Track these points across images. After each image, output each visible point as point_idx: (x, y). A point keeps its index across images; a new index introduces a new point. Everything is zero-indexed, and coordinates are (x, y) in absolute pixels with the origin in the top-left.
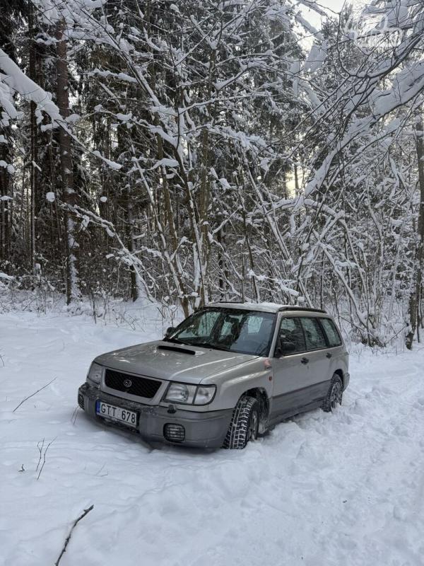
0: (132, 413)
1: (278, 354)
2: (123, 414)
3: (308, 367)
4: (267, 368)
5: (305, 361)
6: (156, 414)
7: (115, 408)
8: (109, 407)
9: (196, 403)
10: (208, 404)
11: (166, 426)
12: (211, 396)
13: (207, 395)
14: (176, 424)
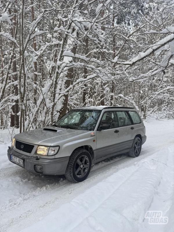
0: (22, 160)
1: (100, 129)
2: (19, 161)
3: (118, 134)
4: (92, 136)
5: (116, 132)
6: (30, 160)
7: (16, 158)
8: (15, 157)
9: (48, 155)
10: (55, 155)
11: (35, 165)
12: (56, 151)
13: (54, 151)
14: (39, 165)
